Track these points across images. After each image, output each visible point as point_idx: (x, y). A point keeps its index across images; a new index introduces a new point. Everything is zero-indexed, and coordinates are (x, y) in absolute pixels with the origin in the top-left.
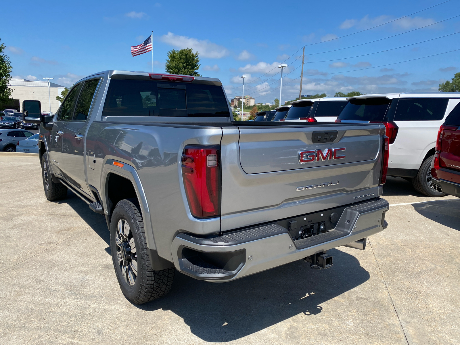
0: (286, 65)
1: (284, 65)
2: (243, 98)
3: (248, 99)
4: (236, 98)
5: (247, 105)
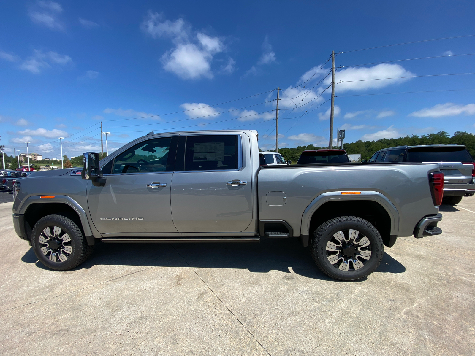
0: (110, 133)
1: (108, 133)
2: (28, 155)
3: (35, 156)
4: (21, 154)
5: (35, 160)
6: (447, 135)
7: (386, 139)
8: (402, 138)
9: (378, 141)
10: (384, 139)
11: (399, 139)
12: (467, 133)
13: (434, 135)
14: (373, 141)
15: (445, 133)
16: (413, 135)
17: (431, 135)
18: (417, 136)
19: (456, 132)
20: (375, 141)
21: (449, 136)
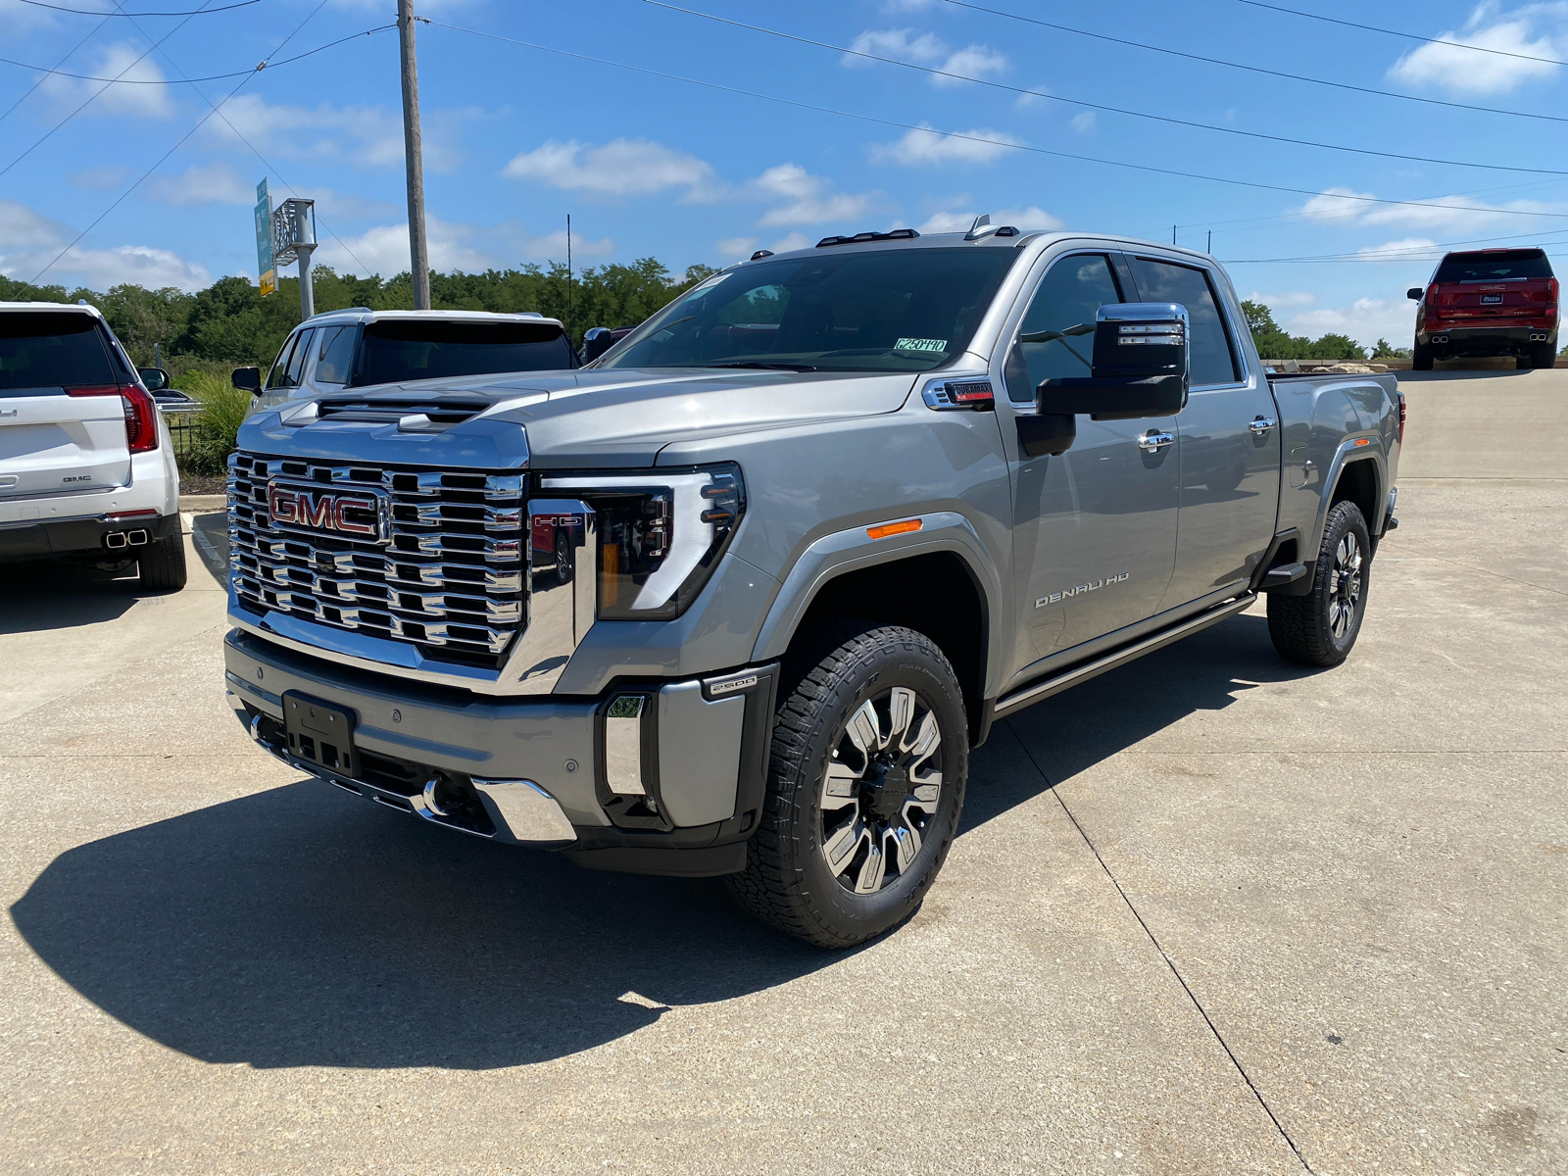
6: (665, 276)
8: (499, 273)
9: (398, 278)
11: (484, 276)
13: (623, 270)
15: (657, 266)
17: (614, 271)
18: (567, 271)
19: (692, 267)
21: (670, 281)
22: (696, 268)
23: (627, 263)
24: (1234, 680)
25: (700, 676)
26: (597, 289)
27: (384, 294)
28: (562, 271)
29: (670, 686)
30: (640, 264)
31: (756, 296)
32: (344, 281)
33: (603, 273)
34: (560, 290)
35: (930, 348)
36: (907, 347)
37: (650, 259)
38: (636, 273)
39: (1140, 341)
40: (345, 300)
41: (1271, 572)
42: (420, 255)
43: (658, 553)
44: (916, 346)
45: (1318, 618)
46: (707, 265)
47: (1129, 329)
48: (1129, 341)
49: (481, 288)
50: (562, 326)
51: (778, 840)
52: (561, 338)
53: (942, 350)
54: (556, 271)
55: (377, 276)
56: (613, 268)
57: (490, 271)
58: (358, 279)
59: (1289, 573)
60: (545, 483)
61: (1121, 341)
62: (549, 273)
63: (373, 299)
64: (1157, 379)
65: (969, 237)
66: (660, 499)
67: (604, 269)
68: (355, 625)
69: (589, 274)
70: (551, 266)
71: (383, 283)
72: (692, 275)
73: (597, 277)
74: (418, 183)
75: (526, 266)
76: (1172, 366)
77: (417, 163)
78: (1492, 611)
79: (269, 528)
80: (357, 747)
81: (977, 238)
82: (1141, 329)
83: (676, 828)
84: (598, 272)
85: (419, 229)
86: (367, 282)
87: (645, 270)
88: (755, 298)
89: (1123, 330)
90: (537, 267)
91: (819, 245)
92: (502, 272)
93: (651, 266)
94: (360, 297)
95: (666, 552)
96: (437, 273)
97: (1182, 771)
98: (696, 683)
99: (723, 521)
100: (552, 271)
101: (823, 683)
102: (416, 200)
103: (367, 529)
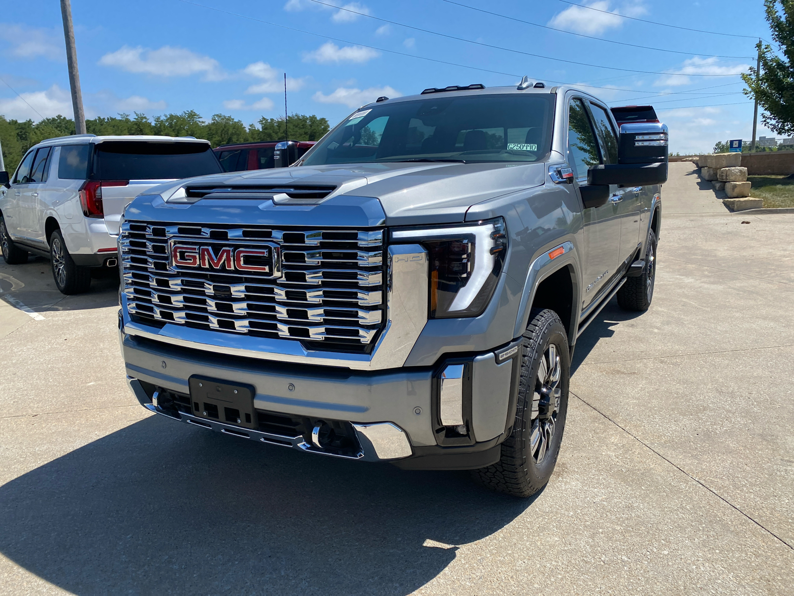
6: (201, 120)
7: (65, 118)
8: (104, 119)
9: (44, 121)
10: (59, 117)
11: (96, 120)
12: (233, 119)
13: (177, 117)
14: (29, 123)
15: (195, 115)
16: (137, 115)
17: (172, 117)
18: (145, 118)
19: (215, 115)
20: (36, 121)
21: (203, 122)
22: (217, 115)
23: (179, 113)
24: (605, 321)
25: (492, 350)
26: (162, 127)
27: (36, 130)
28: (142, 117)
29: (479, 357)
30: (186, 113)
31: (250, 128)
32: (10, 123)
33: (165, 118)
34: (142, 128)
35: (529, 149)
36: (515, 148)
37: (192, 111)
38: (184, 119)
39: (646, 144)
40: (13, 134)
41: (632, 266)
42: (79, 106)
43: (465, 275)
44: (520, 147)
45: (643, 287)
46: (223, 114)
47: (640, 138)
48: (640, 144)
49: (94, 127)
50: (210, 144)
51: (515, 441)
52: (209, 151)
53: (536, 150)
54: (139, 117)
55: (30, 121)
56: (171, 116)
57: (99, 118)
58: (19, 122)
59: (640, 266)
60: (397, 234)
61: (636, 144)
62: (135, 119)
63: (29, 133)
64: (656, 164)
65: (520, 88)
66: (465, 241)
67: (166, 116)
68: (245, 330)
69: (158, 119)
70: (135, 115)
71: (34, 124)
72: (215, 119)
73: (162, 121)
74: (75, 65)
75: (121, 115)
76: (663, 157)
77: (73, 54)
78: (692, 278)
79: (167, 270)
80: (256, 409)
81: (525, 88)
82: (646, 137)
83: (477, 443)
84: (163, 118)
85: (77, 92)
86: (25, 124)
87: (189, 117)
88: (249, 129)
89: (637, 138)
90: (127, 116)
91: (423, 93)
92: (106, 118)
93: (192, 115)
94: (21, 132)
95: (469, 274)
96: (67, 119)
97: (618, 372)
98: (492, 354)
99: (499, 253)
100: (137, 117)
101: (529, 346)
102: (74, 75)
103: (264, 269)
